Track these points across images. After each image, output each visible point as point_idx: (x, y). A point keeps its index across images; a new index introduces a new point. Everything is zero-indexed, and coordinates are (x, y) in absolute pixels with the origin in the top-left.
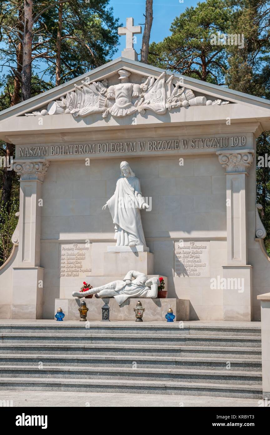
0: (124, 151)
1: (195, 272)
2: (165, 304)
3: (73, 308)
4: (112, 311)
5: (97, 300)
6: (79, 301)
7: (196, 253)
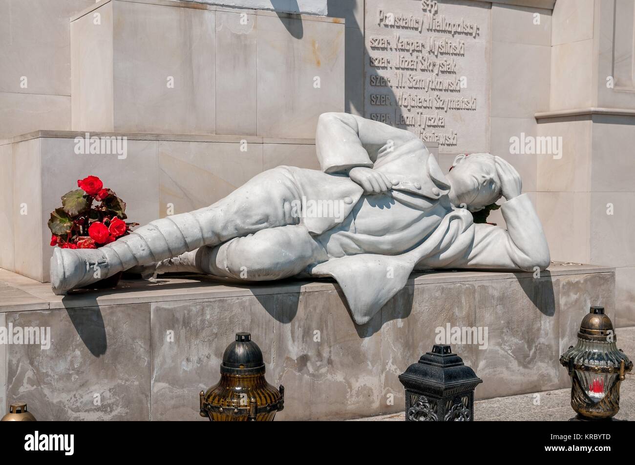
1: (439, 132)
3: (50, 372)
4: (319, 363)
5: (222, 301)
6: (94, 318)
7: (443, 50)
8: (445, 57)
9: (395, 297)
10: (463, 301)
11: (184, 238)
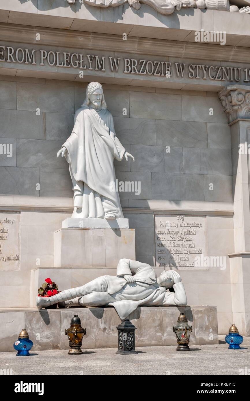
0: (85, 68)
1: (186, 262)
2: (200, 315)
4: (109, 330)
5: (80, 311)
6: (46, 314)
7: (187, 233)
9: (134, 313)
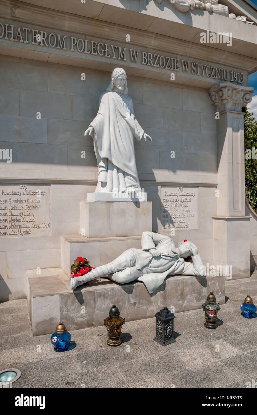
0: (110, 56)
1: (184, 224)
2: (213, 282)
3: (70, 309)
4: (139, 304)
5: (113, 289)
6: (81, 295)
7: (184, 201)
8: (185, 203)
9: (160, 286)
10: (180, 285)
11: (104, 273)
